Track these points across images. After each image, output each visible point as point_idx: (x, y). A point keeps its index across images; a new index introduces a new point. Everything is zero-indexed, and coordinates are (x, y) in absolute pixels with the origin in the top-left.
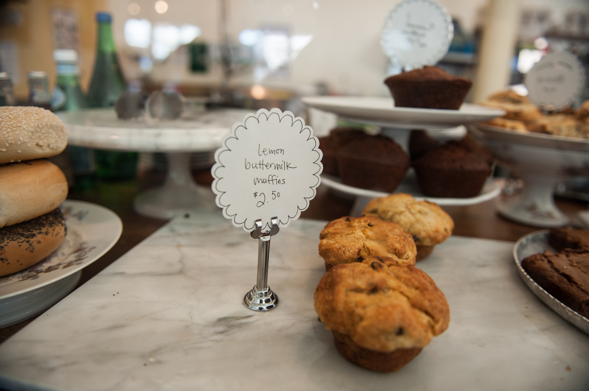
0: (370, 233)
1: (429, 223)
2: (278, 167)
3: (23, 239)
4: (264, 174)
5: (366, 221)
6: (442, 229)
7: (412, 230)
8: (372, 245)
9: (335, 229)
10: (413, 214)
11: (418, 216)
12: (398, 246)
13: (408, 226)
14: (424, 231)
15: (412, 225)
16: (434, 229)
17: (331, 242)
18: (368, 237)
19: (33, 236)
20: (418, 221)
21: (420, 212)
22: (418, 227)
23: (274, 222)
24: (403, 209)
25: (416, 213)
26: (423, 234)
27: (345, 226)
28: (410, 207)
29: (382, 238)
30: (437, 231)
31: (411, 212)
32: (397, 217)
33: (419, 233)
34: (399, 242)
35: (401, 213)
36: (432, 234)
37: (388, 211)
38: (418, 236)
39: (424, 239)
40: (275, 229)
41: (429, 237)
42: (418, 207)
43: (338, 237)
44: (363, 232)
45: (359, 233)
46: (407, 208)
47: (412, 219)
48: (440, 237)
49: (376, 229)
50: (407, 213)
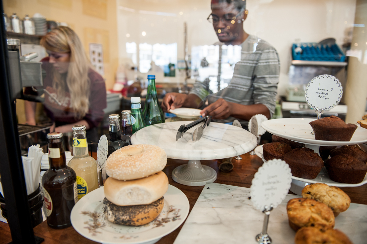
0: (313, 210)
1: (339, 201)
2: (274, 183)
3: (155, 207)
4: (269, 186)
5: (310, 203)
6: (345, 204)
7: (330, 205)
8: (315, 216)
9: (295, 206)
10: (330, 197)
11: (333, 197)
12: (327, 216)
13: (328, 202)
14: (336, 205)
15: (330, 202)
16: (341, 204)
17: (295, 213)
18: (312, 212)
19: (158, 205)
20: (333, 200)
21: (334, 195)
22: (333, 203)
23: (272, 206)
24: (325, 194)
25: (332, 196)
26: (336, 207)
27: (299, 205)
28: (328, 193)
29: (319, 213)
30: (343, 205)
31: (329, 196)
32: (322, 198)
33: (334, 206)
34: (327, 214)
35: (324, 196)
36: (340, 207)
37: (317, 194)
38: (333, 208)
39: (336, 209)
40: (272, 209)
41: (339, 208)
42: (332, 193)
43: (298, 211)
44: (310, 209)
45: (308, 210)
46: (327, 193)
47: (330, 199)
48: (344, 208)
49: (316, 207)
50: (327, 196)
